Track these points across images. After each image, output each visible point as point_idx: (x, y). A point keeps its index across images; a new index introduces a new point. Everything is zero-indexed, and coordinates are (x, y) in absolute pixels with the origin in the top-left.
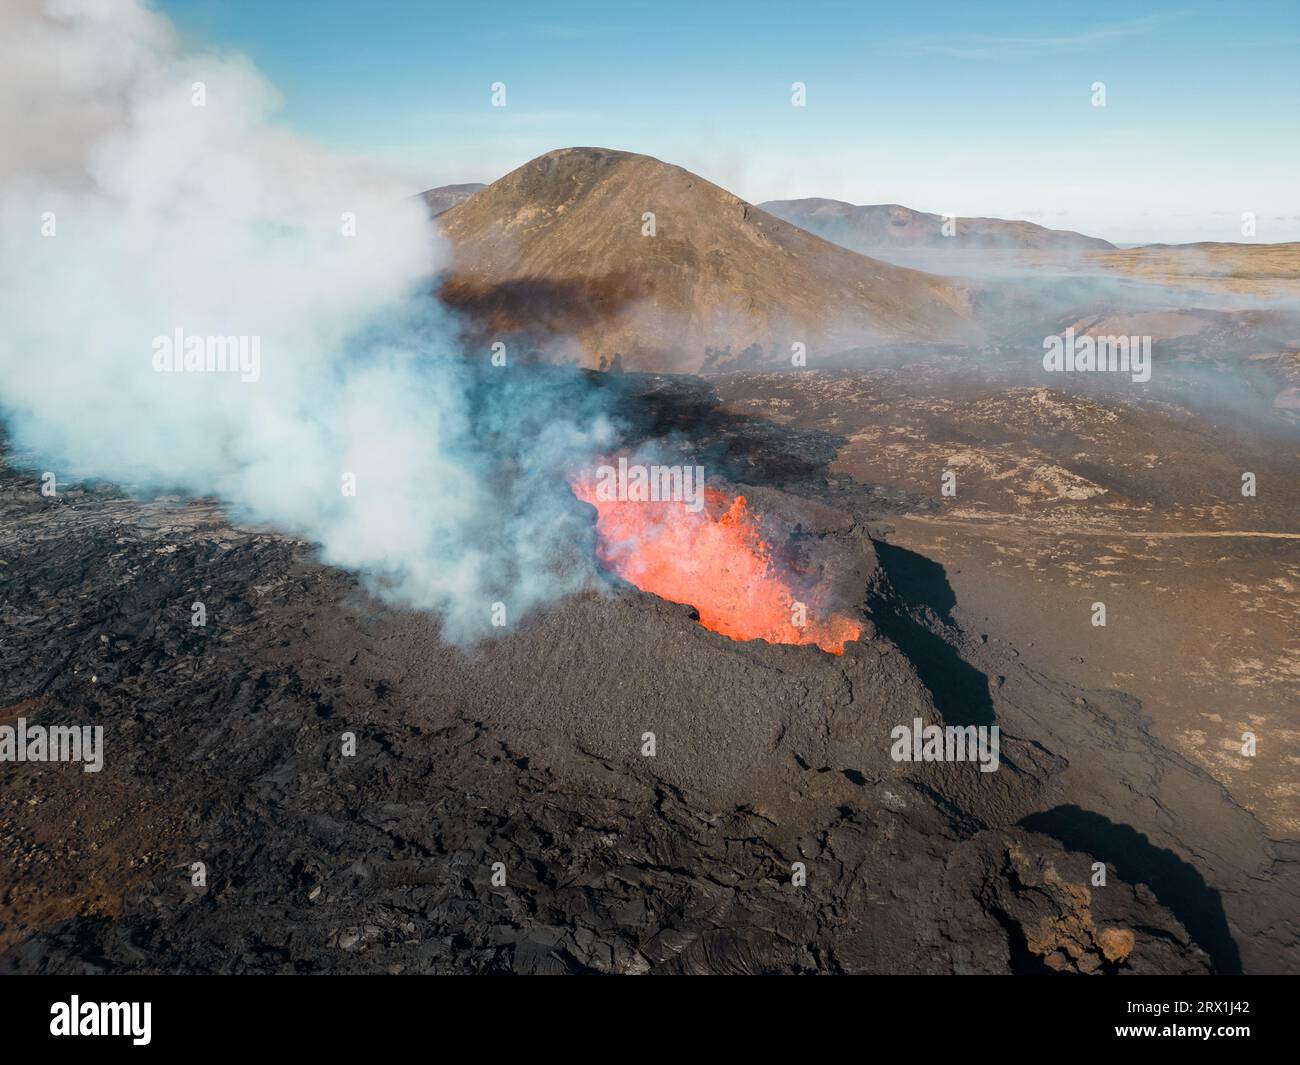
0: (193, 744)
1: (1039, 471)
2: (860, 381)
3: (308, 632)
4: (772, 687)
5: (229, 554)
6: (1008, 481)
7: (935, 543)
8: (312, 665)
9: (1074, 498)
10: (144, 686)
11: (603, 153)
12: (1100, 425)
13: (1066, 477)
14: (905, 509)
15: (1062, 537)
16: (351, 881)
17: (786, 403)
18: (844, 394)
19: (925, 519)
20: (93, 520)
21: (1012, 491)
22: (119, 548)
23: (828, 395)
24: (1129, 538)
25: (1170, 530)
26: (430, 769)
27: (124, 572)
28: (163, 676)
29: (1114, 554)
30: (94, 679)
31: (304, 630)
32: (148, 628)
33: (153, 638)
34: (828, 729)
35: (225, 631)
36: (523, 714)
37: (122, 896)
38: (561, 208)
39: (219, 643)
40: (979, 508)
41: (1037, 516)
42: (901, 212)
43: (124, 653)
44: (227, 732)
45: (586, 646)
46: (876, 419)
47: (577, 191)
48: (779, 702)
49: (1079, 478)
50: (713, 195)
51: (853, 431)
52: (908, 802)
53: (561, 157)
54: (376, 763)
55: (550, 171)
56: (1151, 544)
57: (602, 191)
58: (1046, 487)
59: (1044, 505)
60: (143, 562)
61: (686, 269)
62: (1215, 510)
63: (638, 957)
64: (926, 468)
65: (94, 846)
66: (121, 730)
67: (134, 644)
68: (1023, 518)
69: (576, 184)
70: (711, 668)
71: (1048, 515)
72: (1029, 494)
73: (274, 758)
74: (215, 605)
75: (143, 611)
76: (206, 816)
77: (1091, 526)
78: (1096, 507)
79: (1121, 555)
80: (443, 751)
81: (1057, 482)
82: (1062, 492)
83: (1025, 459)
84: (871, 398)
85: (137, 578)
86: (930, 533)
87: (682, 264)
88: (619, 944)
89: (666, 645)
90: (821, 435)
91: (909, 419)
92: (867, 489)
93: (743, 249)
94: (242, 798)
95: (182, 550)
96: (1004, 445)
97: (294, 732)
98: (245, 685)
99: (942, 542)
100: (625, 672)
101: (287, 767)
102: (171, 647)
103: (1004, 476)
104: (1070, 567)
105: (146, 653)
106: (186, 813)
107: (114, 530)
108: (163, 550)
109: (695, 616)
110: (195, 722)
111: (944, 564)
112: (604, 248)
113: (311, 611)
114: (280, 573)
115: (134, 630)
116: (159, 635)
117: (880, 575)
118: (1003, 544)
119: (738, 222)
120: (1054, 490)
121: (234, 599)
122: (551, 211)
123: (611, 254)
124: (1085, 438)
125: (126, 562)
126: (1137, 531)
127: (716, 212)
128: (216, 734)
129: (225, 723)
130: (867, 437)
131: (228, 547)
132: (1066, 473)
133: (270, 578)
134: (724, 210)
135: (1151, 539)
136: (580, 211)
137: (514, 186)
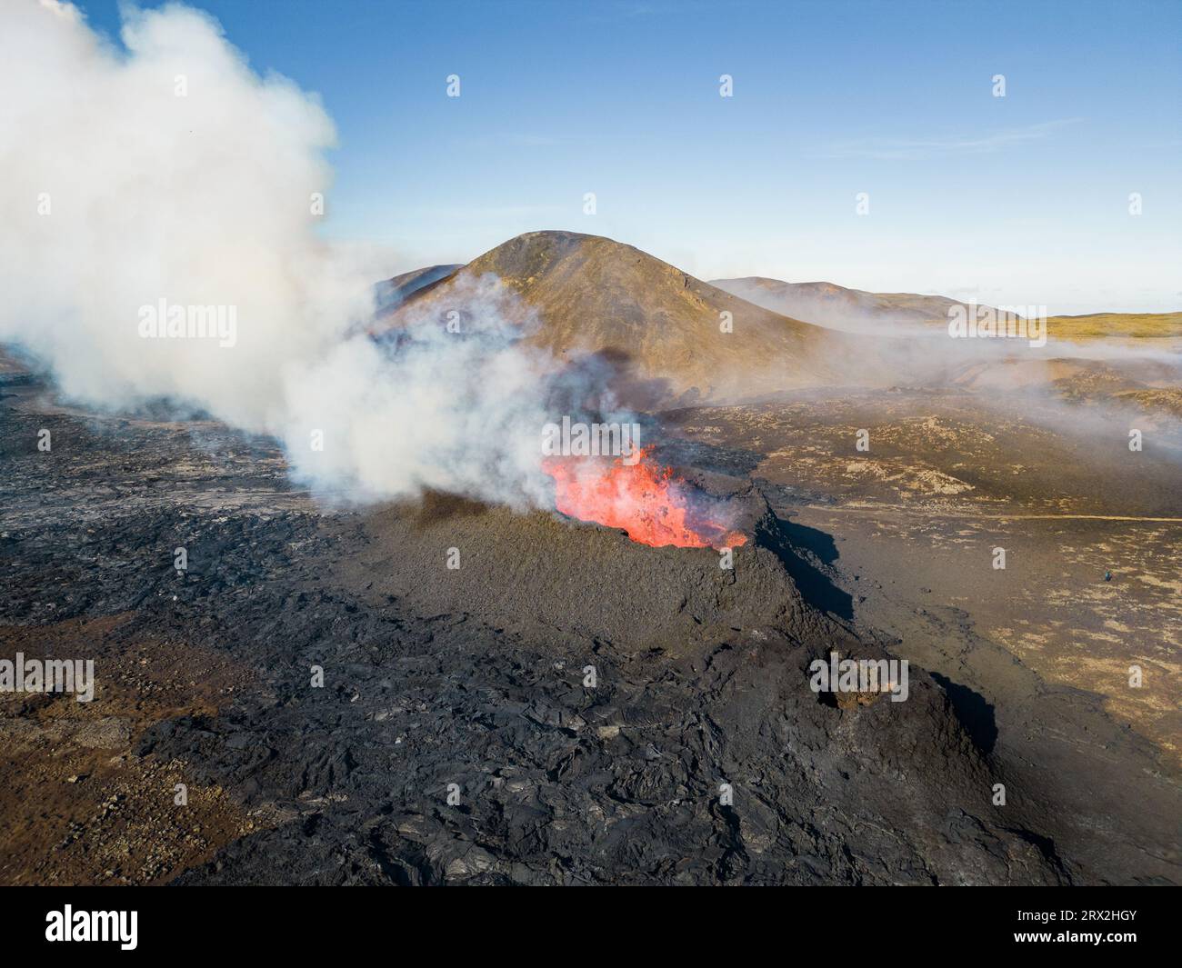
0: (256, 631)
1: (921, 474)
2: (781, 413)
3: (333, 571)
4: (678, 572)
5: (269, 522)
6: (894, 483)
7: (829, 522)
8: (338, 590)
9: (947, 493)
10: (212, 602)
11: (566, 235)
12: (979, 444)
13: (941, 478)
14: (809, 501)
15: (932, 519)
16: (380, 690)
17: (718, 430)
18: (766, 423)
19: (824, 508)
20: (159, 503)
21: (897, 488)
22: (183, 519)
23: (753, 423)
24: (987, 519)
25: (1021, 514)
26: (431, 639)
27: (189, 535)
28: (226, 597)
29: (972, 528)
30: (175, 598)
31: (330, 570)
32: (211, 569)
33: (215, 575)
34: (718, 602)
35: (268, 572)
36: (499, 606)
37: (218, 707)
38: (531, 279)
39: (265, 579)
40: (868, 501)
41: (916, 505)
42: (830, 289)
43: (196, 583)
44: (280, 624)
45: (546, 559)
46: (792, 441)
47: (545, 266)
48: (683, 583)
49: (952, 479)
50: (658, 268)
51: (773, 450)
52: (768, 637)
53: (532, 239)
54: (392, 635)
55: (523, 250)
56: (1004, 523)
57: (566, 266)
58: (925, 486)
59: (921, 498)
60: (202, 528)
61: (635, 327)
62: (1062, 502)
63: (577, 718)
64: (829, 474)
65: (192, 683)
66: (201, 624)
67: (203, 578)
68: (904, 507)
69: (543, 260)
70: (635, 564)
71: (924, 504)
72: (910, 490)
73: (317, 636)
74: (260, 555)
75: (206, 558)
76: (270, 668)
77: (957, 511)
78: (964, 499)
79: (977, 530)
80: (440, 628)
81: (934, 482)
82: (937, 488)
83: (912, 467)
84: (788, 426)
85: (200, 538)
86: (825, 517)
87: (632, 323)
88: (565, 712)
89: (603, 553)
90: (744, 452)
91: (820, 441)
92: (779, 488)
93: (683, 311)
94: (295, 659)
95: (231, 521)
96: (897, 458)
97: (330, 621)
98: (289, 600)
99: (834, 522)
100: (574, 572)
101: (326, 642)
102: (230, 579)
103: (892, 478)
104: (935, 537)
105: (212, 583)
106: (256, 668)
107: (176, 509)
108: (217, 521)
109: (626, 534)
110: (255, 619)
111: (834, 535)
112: (567, 312)
113: (335, 559)
114: (309, 535)
115: (201, 571)
116: (220, 573)
117: (768, 519)
118: (886, 523)
119: (679, 289)
120: (930, 487)
121: (275, 552)
122: (522, 281)
123: (573, 315)
124: (964, 453)
125: (189, 528)
126: (994, 514)
127: (661, 282)
128: (273, 624)
129: (279, 619)
130: (784, 454)
131: (267, 519)
132: (943, 475)
133: (301, 538)
134: (668, 280)
135: (1004, 520)
136: (547, 281)
137: (492, 262)
